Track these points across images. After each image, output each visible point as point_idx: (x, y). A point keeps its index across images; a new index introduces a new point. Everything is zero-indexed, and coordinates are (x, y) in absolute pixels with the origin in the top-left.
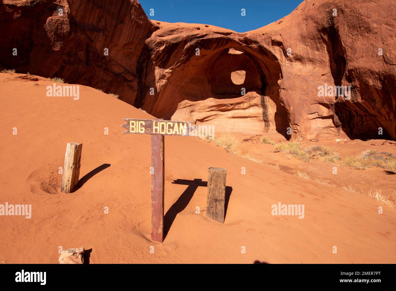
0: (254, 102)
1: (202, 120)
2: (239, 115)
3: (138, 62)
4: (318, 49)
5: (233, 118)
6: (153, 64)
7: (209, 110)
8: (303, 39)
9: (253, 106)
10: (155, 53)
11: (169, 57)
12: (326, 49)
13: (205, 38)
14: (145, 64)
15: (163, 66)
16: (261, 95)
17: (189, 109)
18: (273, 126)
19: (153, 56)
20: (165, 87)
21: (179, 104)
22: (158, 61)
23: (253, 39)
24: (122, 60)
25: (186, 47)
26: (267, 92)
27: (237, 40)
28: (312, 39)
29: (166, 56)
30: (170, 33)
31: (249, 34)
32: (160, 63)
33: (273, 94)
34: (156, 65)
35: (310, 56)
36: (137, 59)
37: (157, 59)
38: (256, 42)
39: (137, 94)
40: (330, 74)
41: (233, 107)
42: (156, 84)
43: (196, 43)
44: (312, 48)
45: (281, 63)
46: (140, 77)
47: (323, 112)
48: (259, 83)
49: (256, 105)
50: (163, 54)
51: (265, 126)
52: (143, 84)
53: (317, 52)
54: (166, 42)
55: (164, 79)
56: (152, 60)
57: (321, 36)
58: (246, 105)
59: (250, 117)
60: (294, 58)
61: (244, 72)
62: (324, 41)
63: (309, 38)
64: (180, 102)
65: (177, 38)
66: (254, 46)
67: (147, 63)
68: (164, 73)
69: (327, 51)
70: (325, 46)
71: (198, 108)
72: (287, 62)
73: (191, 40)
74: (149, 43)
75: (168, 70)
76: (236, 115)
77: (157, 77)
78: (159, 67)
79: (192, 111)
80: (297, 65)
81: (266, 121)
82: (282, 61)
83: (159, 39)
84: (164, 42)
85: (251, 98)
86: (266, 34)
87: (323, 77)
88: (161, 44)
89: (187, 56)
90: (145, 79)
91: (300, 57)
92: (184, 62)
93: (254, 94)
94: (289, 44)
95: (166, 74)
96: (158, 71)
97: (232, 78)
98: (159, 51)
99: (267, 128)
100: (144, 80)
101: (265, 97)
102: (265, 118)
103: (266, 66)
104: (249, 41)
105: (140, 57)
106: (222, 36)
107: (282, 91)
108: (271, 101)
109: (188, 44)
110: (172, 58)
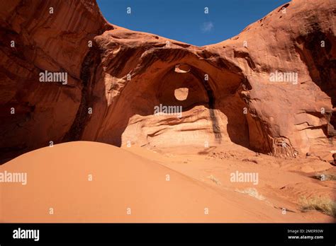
0: (202, 115)
1: (152, 135)
2: (188, 128)
3: (83, 65)
4: (289, 59)
5: (182, 131)
6: (103, 70)
7: (158, 124)
8: (272, 49)
9: (201, 119)
10: (106, 56)
11: (123, 65)
12: (299, 58)
13: (163, 48)
14: (93, 68)
15: (116, 74)
16: (209, 108)
17: (140, 124)
18: (226, 138)
19: (104, 60)
20: (117, 98)
21: (130, 119)
22: (111, 66)
23: (213, 52)
24: (57, 54)
25: (143, 55)
26: (216, 105)
27: (196, 53)
28: (283, 49)
29: (120, 62)
30: (126, 36)
31: (208, 48)
32: (112, 70)
33: (224, 107)
34: (107, 71)
35: (280, 66)
36: (83, 59)
37: (109, 65)
38: (215, 55)
39: (81, 106)
40: (311, 82)
41: (182, 121)
42: (107, 95)
43: (154, 52)
44: (282, 58)
45: (245, 74)
46: (85, 84)
47: (314, 122)
48: (206, 98)
49: (205, 118)
50: (117, 60)
51: (216, 137)
52: (90, 93)
53: (287, 63)
54: (122, 45)
55: (116, 89)
56: (103, 65)
57: (295, 45)
58: (194, 118)
59: (198, 129)
60: (262, 68)
61: (187, 89)
62: (298, 50)
63: (279, 48)
64: (131, 117)
65: (134, 42)
66: (213, 59)
67: (96, 68)
68: (117, 82)
69: (301, 59)
70: (298, 55)
71: (148, 123)
72: (253, 73)
73: (149, 48)
74: (100, 41)
75: (121, 80)
76: (185, 129)
77: (108, 87)
78: (111, 74)
79: (143, 127)
80: (264, 75)
81: (217, 132)
82: (246, 72)
83: (112, 40)
84: (119, 44)
85: (199, 112)
86: (228, 46)
87: (302, 86)
88: (114, 45)
89: (143, 66)
90: (93, 88)
91: (268, 68)
92: (139, 72)
93: (203, 107)
94: (257, 54)
95: (119, 84)
96: (109, 80)
97: (175, 95)
98: (112, 54)
99: (218, 139)
100: (91, 88)
101: (215, 110)
102: (216, 130)
103: (214, 82)
104: (207, 55)
105: (86, 58)
106: (181, 47)
107: (253, 101)
108: (221, 113)
109: (146, 53)
110: (126, 66)
